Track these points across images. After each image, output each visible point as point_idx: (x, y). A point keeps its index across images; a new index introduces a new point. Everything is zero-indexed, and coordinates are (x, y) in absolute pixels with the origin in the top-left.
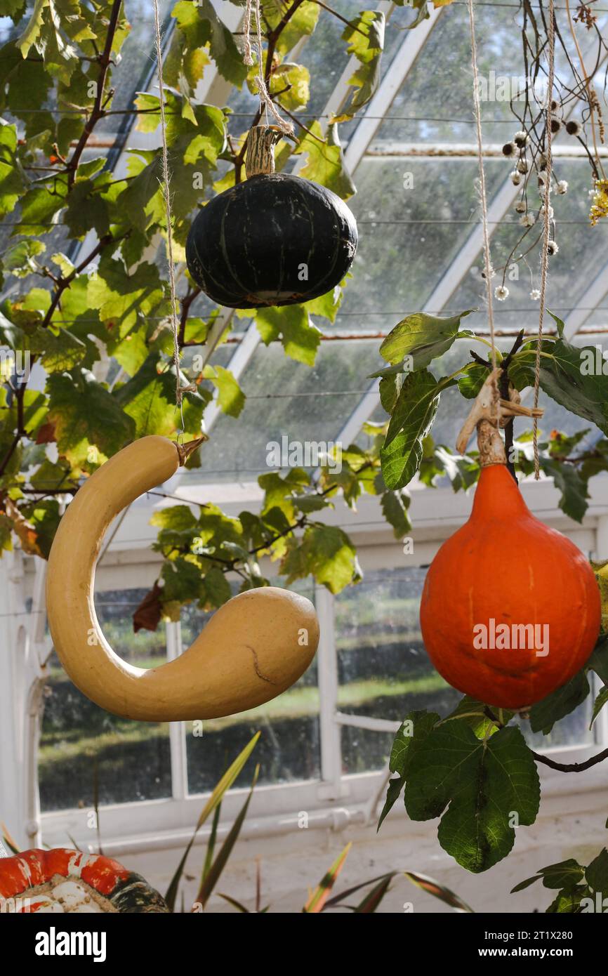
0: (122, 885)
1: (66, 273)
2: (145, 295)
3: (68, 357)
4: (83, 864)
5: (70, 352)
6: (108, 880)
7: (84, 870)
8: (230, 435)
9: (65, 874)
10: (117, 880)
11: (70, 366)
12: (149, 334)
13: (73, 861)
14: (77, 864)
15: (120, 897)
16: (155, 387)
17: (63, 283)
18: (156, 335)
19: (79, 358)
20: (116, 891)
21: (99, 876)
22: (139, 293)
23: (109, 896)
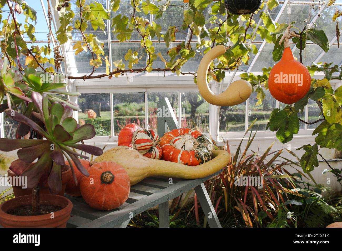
0: (199, 137)
1: (221, 23)
2: (235, 26)
3: (221, 40)
4: (192, 132)
5: (221, 39)
6: (197, 135)
7: (192, 133)
8: (260, 62)
9: (188, 133)
10: (198, 136)
11: (221, 42)
12: (239, 37)
13: (190, 131)
14: (191, 132)
15: (198, 139)
16: (238, 47)
17: (221, 25)
18: (240, 37)
19: (223, 40)
20: (198, 138)
21: (194, 134)
22: (234, 26)
23: (196, 139)
